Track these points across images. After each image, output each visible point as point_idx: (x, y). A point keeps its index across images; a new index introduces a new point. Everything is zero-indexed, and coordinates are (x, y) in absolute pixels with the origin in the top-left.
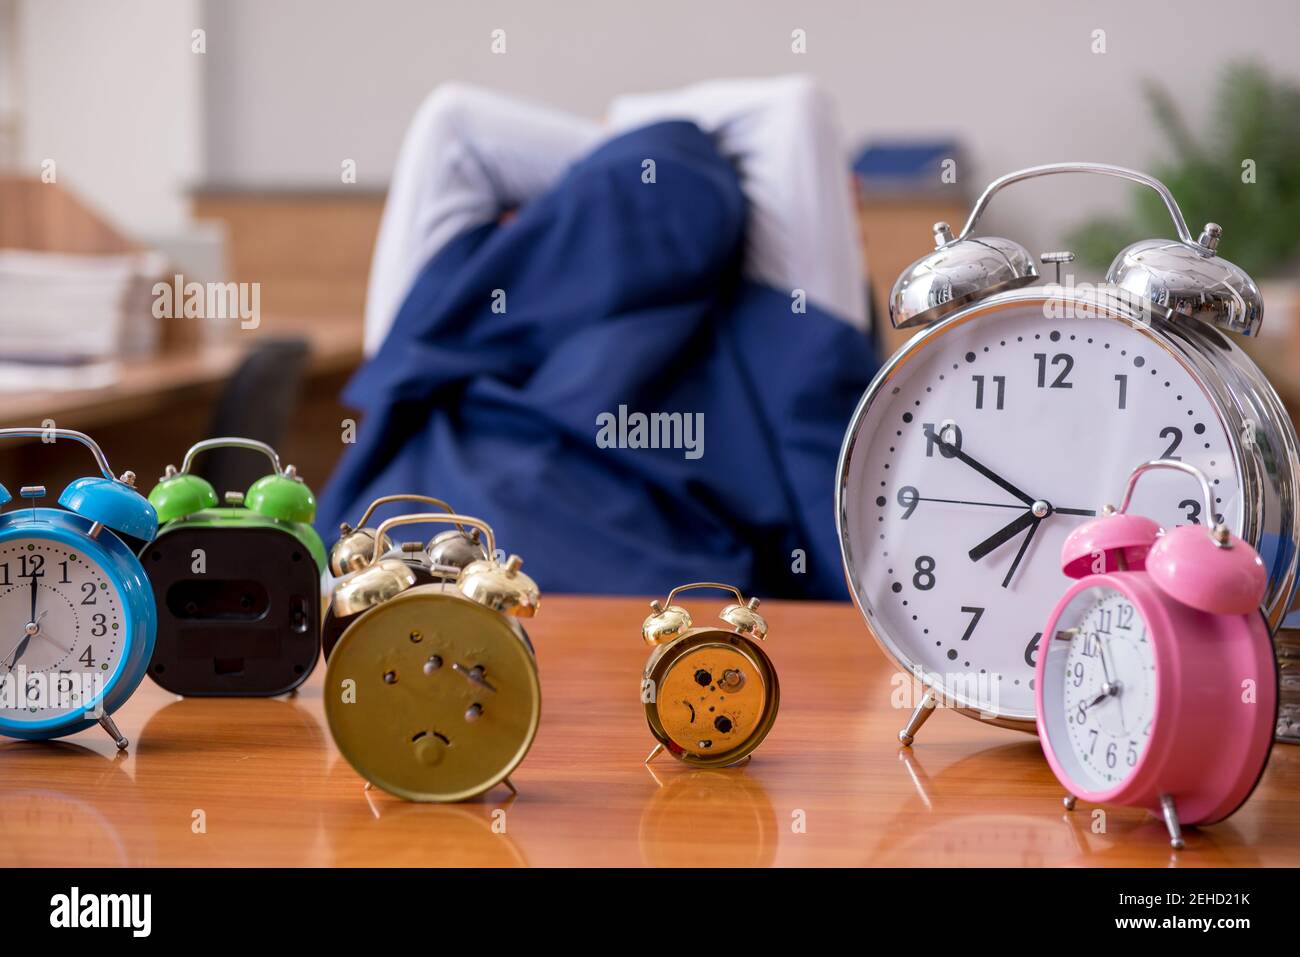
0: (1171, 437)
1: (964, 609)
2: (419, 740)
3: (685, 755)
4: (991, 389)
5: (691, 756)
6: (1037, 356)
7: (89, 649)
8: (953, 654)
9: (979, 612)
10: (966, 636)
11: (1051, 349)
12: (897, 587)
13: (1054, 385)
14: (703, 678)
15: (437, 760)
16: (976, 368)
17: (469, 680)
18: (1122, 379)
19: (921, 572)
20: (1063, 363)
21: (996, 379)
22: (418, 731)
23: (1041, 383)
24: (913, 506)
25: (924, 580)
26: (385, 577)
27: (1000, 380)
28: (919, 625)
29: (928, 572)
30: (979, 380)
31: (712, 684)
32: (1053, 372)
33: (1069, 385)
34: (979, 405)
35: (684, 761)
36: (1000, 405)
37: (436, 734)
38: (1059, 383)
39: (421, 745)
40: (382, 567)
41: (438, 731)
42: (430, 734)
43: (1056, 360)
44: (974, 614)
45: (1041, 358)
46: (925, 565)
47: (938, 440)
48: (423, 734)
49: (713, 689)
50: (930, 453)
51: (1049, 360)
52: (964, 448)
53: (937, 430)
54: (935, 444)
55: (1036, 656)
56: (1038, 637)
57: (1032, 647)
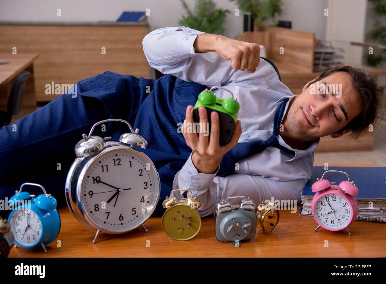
0: (141, 171)
1: (106, 213)
4: (105, 168)
8: (105, 223)
9: (109, 213)
10: (107, 218)
11: (116, 158)
12: (91, 212)
16: (101, 164)
18: (130, 162)
20: (119, 160)
21: (106, 166)
23: (115, 165)
24: (92, 195)
25: (97, 209)
27: (107, 166)
28: (97, 219)
30: (102, 166)
32: (117, 162)
33: (120, 164)
34: (103, 171)
36: (107, 171)
38: (118, 164)
43: (117, 160)
44: (108, 214)
45: (114, 160)
46: (96, 206)
47: (96, 179)
50: (94, 183)
52: (101, 180)
53: (95, 178)
54: (95, 181)
55: (121, 218)
56: (121, 214)
57: (120, 217)
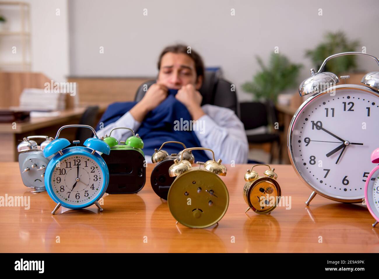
1: (324, 170)
2: (194, 211)
3: (256, 211)
4: (330, 112)
5: (258, 211)
6: (343, 103)
7: (93, 185)
8: (321, 182)
9: (329, 171)
10: (325, 177)
11: (347, 101)
12: (305, 164)
13: (348, 110)
14: (262, 190)
15: (199, 217)
16: (326, 106)
17: (210, 194)
18: (368, 108)
19: (312, 160)
20: (351, 105)
21: (332, 109)
22: (194, 209)
23: (345, 110)
24: (308, 143)
25: (313, 162)
26: (184, 166)
27: (333, 109)
28: (312, 174)
29: (314, 160)
30: (327, 109)
31: (265, 192)
32: (348, 107)
33: (353, 110)
34: (327, 116)
35: (256, 212)
36: (333, 116)
37: (199, 209)
38: (350, 110)
39: (195, 213)
40: (183, 163)
41: (200, 208)
42: (197, 209)
43: (349, 104)
44: (327, 171)
45: (345, 103)
46: (313, 158)
47: (316, 125)
48: (195, 209)
49: (264, 193)
50: (313, 128)
51: (347, 104)
52: (323, 127)
53: (315, 122)
54: (315, 126)
55: (346, 182)
56: (346, 177)
57: (344, 180)
